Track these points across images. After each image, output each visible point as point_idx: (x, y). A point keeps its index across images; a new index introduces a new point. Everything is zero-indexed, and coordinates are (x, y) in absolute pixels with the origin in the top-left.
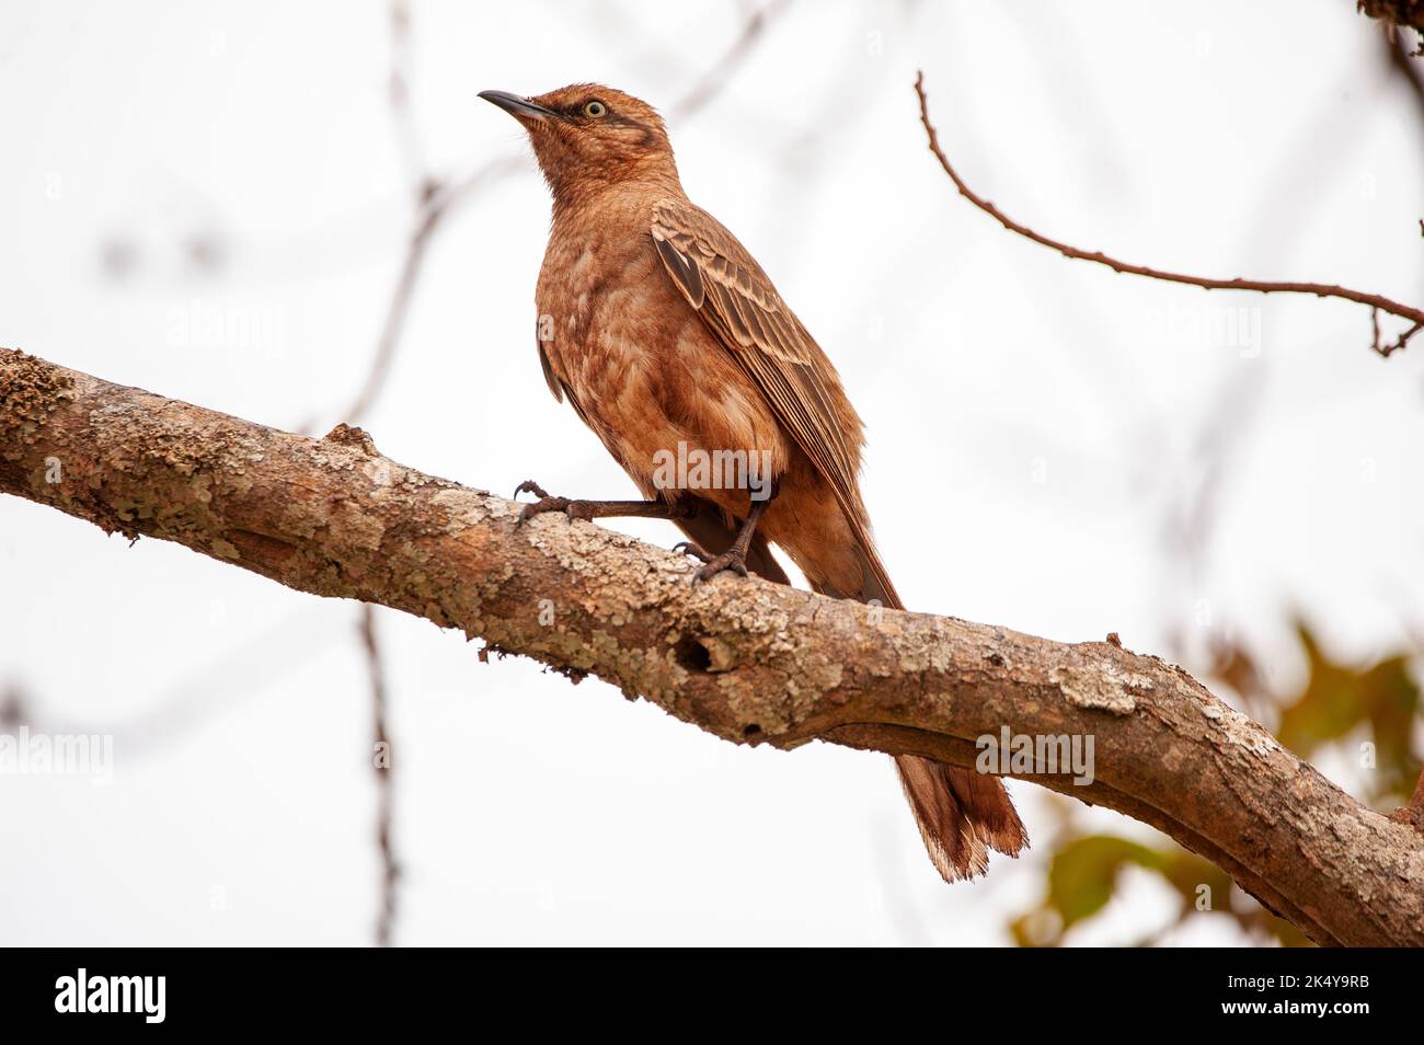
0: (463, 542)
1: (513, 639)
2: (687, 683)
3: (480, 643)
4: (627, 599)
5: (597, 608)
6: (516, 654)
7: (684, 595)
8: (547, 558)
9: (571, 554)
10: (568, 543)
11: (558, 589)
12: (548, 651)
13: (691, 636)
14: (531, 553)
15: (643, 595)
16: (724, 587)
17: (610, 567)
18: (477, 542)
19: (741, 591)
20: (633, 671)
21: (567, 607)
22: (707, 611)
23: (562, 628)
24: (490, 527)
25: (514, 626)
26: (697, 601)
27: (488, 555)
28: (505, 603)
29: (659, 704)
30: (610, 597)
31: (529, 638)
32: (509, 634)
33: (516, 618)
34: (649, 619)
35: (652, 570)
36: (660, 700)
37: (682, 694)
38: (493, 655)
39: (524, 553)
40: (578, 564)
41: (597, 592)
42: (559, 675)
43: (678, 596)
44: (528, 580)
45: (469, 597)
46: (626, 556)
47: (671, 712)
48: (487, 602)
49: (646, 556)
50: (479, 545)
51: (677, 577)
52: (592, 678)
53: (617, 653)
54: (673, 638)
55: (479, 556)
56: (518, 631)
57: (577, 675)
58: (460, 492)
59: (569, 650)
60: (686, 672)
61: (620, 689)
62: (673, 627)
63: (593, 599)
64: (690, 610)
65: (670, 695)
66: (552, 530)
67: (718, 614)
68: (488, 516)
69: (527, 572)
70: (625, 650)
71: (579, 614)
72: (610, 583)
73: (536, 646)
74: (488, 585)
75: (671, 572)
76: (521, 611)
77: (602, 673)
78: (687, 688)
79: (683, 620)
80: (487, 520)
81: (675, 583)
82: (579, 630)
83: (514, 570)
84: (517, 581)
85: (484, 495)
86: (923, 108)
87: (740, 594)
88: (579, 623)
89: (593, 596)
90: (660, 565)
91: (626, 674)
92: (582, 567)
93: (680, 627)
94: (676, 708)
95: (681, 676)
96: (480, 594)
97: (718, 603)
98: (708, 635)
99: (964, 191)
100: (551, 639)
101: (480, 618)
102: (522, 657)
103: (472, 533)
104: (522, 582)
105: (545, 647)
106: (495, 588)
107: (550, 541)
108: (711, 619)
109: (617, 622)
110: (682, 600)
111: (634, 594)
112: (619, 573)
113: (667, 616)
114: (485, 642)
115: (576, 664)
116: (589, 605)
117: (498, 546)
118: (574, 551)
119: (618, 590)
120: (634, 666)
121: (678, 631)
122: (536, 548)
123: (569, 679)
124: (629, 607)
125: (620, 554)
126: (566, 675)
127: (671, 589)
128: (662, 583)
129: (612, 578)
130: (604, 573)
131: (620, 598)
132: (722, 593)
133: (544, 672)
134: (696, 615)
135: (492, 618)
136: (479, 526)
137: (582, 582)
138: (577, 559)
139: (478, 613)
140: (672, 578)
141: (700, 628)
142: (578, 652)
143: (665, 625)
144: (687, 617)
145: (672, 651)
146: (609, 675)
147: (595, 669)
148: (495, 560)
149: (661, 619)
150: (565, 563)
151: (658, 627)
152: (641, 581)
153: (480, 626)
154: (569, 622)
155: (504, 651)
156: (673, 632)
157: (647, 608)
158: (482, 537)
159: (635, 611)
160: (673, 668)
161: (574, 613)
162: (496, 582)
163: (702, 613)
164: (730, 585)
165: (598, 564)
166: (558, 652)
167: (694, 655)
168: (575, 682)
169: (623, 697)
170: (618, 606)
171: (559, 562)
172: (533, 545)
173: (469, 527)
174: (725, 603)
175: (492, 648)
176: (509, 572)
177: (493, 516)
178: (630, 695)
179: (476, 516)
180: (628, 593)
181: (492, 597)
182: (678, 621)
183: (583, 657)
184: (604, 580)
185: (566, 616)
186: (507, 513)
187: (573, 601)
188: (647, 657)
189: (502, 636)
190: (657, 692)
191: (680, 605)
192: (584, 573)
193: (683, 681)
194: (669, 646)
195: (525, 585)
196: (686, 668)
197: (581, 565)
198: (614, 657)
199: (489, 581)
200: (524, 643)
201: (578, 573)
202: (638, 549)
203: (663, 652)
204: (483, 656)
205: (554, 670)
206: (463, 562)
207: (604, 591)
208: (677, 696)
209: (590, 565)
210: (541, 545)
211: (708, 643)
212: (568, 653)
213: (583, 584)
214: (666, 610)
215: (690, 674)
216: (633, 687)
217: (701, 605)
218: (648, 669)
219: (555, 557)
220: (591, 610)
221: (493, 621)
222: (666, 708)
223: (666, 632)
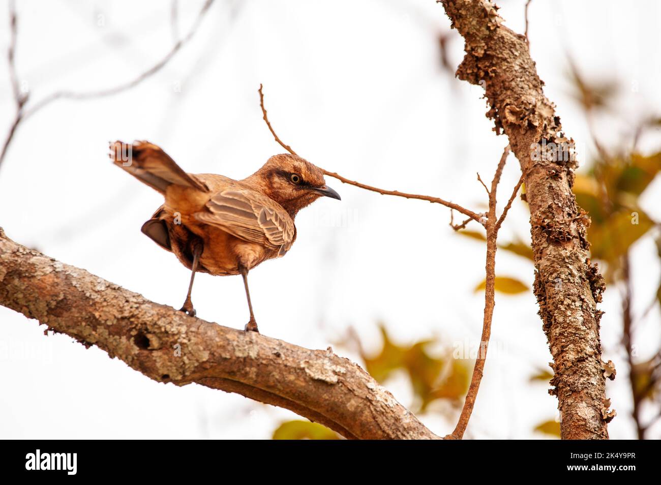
0: (42, 281)
1: (61, 327)
2: (138, 354)
3: (45, 327)
4: (114, 313)
5: (100, 316)
6: (61, 333)
7: (141, 314)
8: (80, 292)
9: (91, 291)
10: (90, 286)
11: (83, 306)
12: (76, 333)
13: (142, 333)
14: (73, 289)
15: (122, 312)
16: (159, 312)
17: (108, 298)
18: (48, 282)
19: (166, 314)
20: (114, 346)
21: (87, 315)
22: (150, 322)
23: (84, 324)
24: (55, 275)
25: (62, 321)
26: (146, 317)
27: (53, 288)
28: (59, 310)
29: (125, 361)
30: (107, 312)
31: (68, 327)
32: (59, 324)
33: (63, 317)
34: (124, 323)
35: (127, 301)
36: (126, 360)
37: (135, 358)
38: (50, 333)
39: (69, 289)
40: (94, 295)
41: (101, 309)
42: (80, 344)
43: (138, 314)
44: (70, 301)
45: (42, 305)
46: (115, 294)
47: (129, 366)
48: (50, 309)
49: (124, 295)
50: (49, 283)
51: (138, 305)
52: (95, 347)
53: (107, 337)
54: (134, 333)
55: (49, 288)
56: (63, 324)
57: (88, 345)
58: (42, 258)
59: (85, 334)
60: (138, 348)
61: (107, 353)
62: (135, 328)
63: (99, 312)
64: (143, 321)
65: (130, 358)
66: (83, 279)
67: (155, 324)
68: (54, 270)
69: (70, 297)
70: (111, 336)
71: (92, 318)
72: (108, 305)
73: (71, 331)
74: (52, 302)
75: (136, 303)
76: (65, 314)
77: (100, 345)
78: (138, 356)
79: (139, 325)
80: (54, 272)
81: (137, 308)
82: (91, 325)
83: (64, 296)
84: (65, 301)
85: (53, 260)
86: (262, 100)
87: (166, 315)
88: (91, 322)
89: (99, 311)
90: (132, 299)
91: (111, 347)
92: (95, 297)
93: (138, 328)
94: (132, 364)
95: (136, 350)
96: (47, 305)
97: (156, 319)
98: (150, 333)
99: (277, 140)
100: (78, 328)
101: (46, 316)
102: (64, 335)
103: (47, 277)
104: (67, 301)
105: (75, 331)
106: (54, 303)
107: (82, 284)
108: (152, 326)
109: (109, 323)
110: (139, 316)
111: (118, 311)
112: (112, 301)
113: (132, 323)
114: (48, 326)
115: (88, 340)
116: (97, 314)
117: (58, 284)
118: (92, 289)
119: (111, 309)
120: (115, 343)
121: (136, 330)
122: (75, 287)
123: (84, 347)
124: (115, 317)
125: (114, 293)
126: (83, 345)
127: (135, 310)
128: (131, 308)
129: (109, 304)
130: (105, 300)
131: (111, 313)
132: (158, 314)
133: (73, 342)
134: (145, 324)
135: (52, 316)
136: (50, 275)
137: (95, 304)
138: (93, 293)
139: (45, 313)
140: (136, 306)
141: (146, 329)
142: (90, 335)
143: (130, 326)
144: (141, 324)
145: (133, 339)
146: (103, 346)
147: (97, 343)
148: (56, 291)
149: (129, 323)
150: (88, 295)
151: (127, 327)
152: (121, 305)
153: (46, 319)
154: (87, 321)
155: (56, 331)
156: (134, 330)
157: (123, 318)
158: (51, 280)
159: (118, 319)
160: (132, 346)
161: (90, 317)
162: (56, 300)
163: (148, 323)
164: (162, 311)
165: (103, 296)
166: (80, 334)
167: (142, 341)
168: (87, 348)
169: (109, 357)
170: (110, 316)
171: (85, 294)
172: (74, 285)
173: (45, 275)
174: (159, 319)
175: (50, 329)
176: (61, 297)
177: (57, 270)
178: (112, 356)
179: (48, 270)
180: (115, 311)
181: (53, 307)
182: (137, 325)
183: (92, 337)
184: (105, 304)
185: (86, 319)
186: (63, 269)
187: (90, 312)
188: (121, 340)
189: (56, 325)
190: (124, 356)
191: (138, 318)
192: (96, 300)
193: (137, 352)
194: (132, 336)
195: (68, 303)
196: (138, 346)
197: (94, 296)
198: (106, 339)
199: (52, 300)
200: (65, 329)
201: (93, 300)
202: (121, 291)
203: (129, 338)
204: (46, 333)
205: (78, 342)
206: (41, 290)
207: (105, 309)
208: (133, 359)
209: (99, 296)
210: (78, 286)
211: (149, 336)
212: (85, 335)
213: (95, 305)
214: (132, 320)
215: (140, 349)
216: (113, 353)
217: (148, 319)
218: (121, 345)
219: (83, 291)
220: (97, 317)
221: (52, 317)
222: (127, 364)
223: (131, 330)
